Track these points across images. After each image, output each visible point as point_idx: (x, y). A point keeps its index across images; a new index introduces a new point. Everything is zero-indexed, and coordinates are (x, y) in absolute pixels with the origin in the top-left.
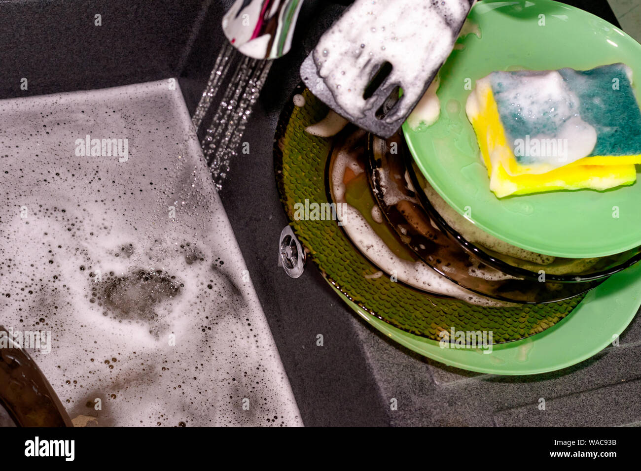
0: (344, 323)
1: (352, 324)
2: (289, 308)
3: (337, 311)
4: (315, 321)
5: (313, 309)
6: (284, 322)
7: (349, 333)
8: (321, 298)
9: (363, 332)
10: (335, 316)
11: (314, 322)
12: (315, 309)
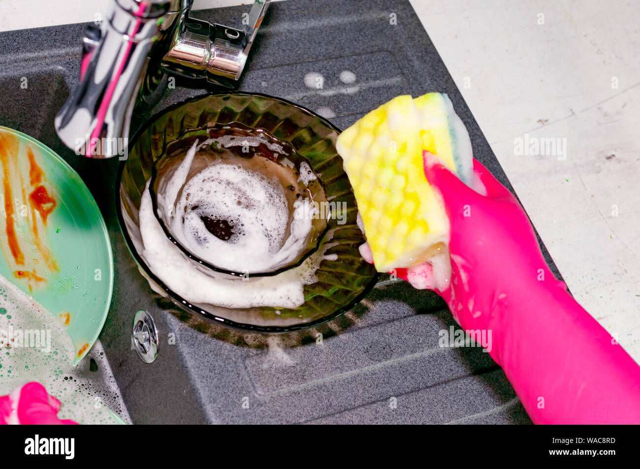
0: (198, 410)
1: (206, 411)
2: (144, 392)
3: (191, 398)
4: (169, 406)
5: (167, 394)
6: (140, 406)
7: (203, 420)
8: (174, 384)
9: (216, 419)
10: (189, 402)
11: (169, 408)
12: (169, 394)
